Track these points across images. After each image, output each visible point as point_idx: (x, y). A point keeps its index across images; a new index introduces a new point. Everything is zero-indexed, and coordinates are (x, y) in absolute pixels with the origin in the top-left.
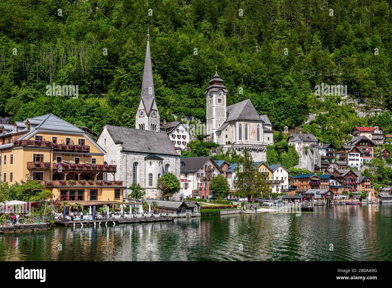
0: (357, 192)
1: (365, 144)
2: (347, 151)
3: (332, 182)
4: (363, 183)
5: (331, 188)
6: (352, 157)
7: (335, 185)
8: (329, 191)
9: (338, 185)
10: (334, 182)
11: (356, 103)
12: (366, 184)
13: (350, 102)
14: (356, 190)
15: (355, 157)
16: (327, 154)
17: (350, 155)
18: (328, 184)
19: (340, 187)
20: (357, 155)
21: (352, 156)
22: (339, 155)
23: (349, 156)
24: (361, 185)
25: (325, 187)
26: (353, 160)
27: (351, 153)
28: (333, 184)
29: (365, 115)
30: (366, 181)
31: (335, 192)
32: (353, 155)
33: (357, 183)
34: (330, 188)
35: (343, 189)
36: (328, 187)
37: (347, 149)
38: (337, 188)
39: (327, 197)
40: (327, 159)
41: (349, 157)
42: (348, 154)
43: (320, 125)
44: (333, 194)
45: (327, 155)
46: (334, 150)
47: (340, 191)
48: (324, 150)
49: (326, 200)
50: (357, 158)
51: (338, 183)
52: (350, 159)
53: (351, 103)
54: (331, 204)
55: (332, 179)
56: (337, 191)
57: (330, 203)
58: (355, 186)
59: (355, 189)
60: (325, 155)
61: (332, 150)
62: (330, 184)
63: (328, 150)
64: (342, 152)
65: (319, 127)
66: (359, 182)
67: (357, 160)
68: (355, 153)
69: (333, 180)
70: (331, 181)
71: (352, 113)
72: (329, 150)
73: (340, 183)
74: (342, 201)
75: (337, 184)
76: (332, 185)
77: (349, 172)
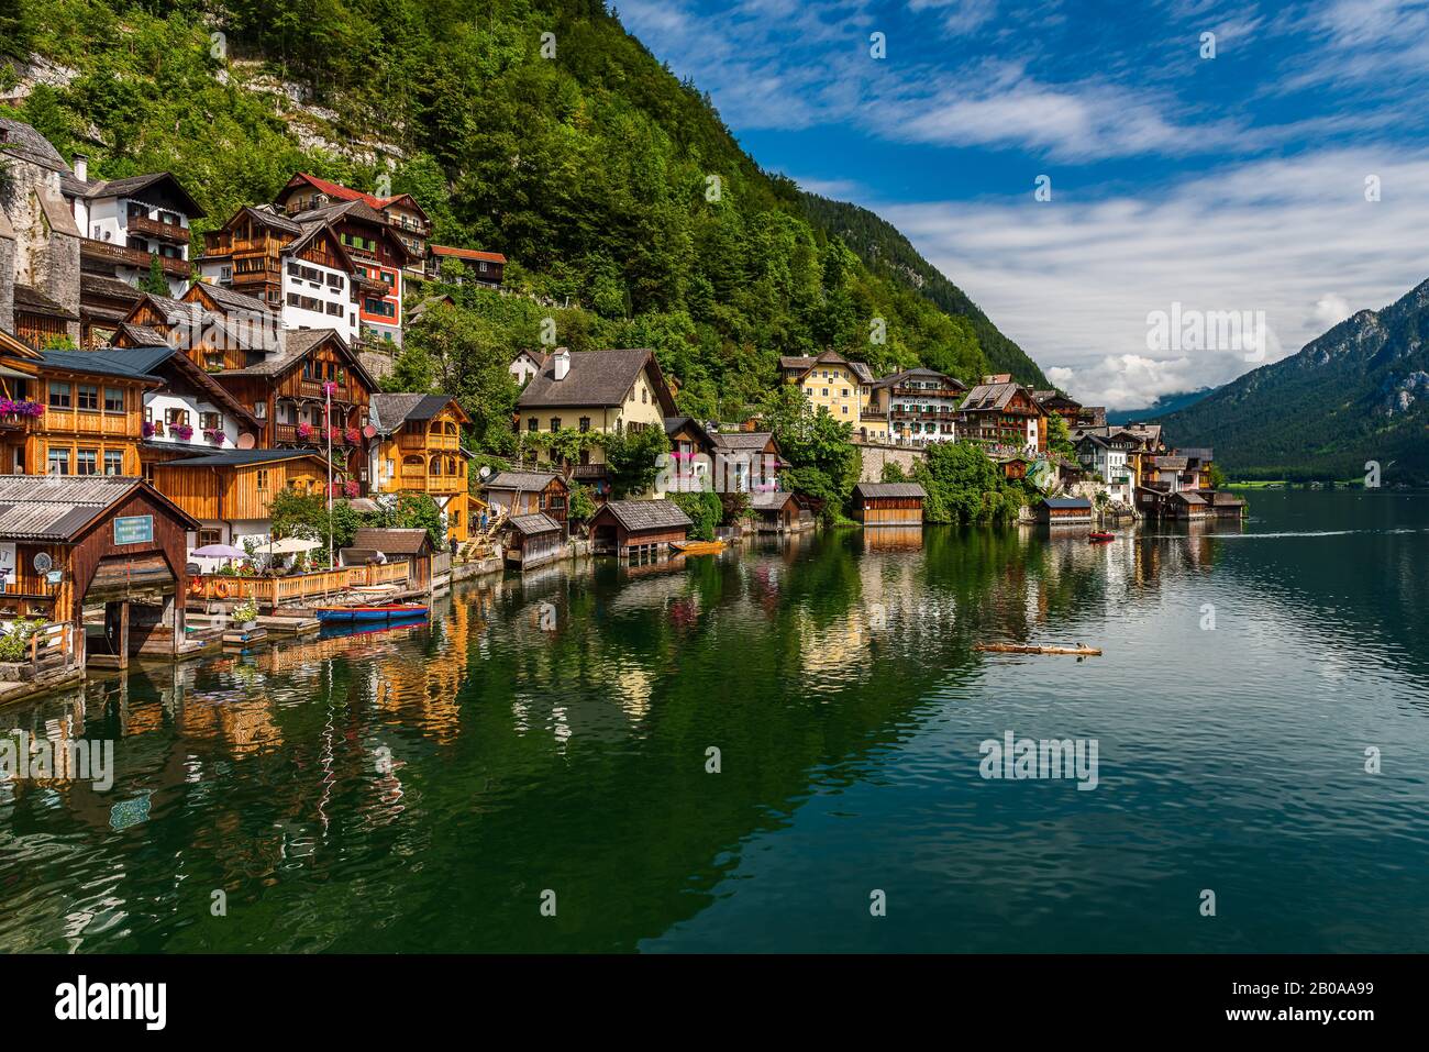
0: (369, 502)
1: (366, 245)
2: (274, 246)
3: (175, 413)
4: (410, 441)
5: (163, 469)
6: (305, 289)
7: (198, 439)
8: (142, 499)
9: (227, 444)
10: (194, 420)
11: (294, 98)
12: (432, 442)
13: (266, 89)
14: (365, 490)
15: (324, 294)
16: (131, 240)
17: (293, 269)
18: (130, 424)
19: (255, 463)
20: (333, 280)
21: (306, 282)
22: (218, 269)
23: (287, 279)
24: (394, 451)
25: (99, 458)
26: (310, 304)
27: (301, 262)
28: (186, 433)
29: (334, 156)
30: (436, 428)
31: (198, 506)
32: (310, 274)
33: (368, 434)
34: (148, 469)
35: (277, 478)
36: (131, 459)
37: (278, 233)
38: (220, 473)
39: (110, 574)
40: (130, 268)
41: (289, 286)
42: (279, 261)
43: (100, 126)
44: (185, 523)
45: (137, 242)
46: (184, 224)
47: (251, 495)
48: (114, 206)
49: (94, 614)
50: (334, 299)
51: (227, 428)
52: (294, 300)
53: (269, 94)
54: (152, 645)
55: (176, 392)
56: (221, 490)
57: (140, 633)
58: (358, 454)
59: (358, 478)
60: (120, 237)
61: (177, 220)
62: (147, 429)
63: (145, 212)
64: (243, 245)
65: (93, 132)
66: (384, 430)
67: (334, 309)
68: (327, 270)
69: (178, 403)
70: (160, 406)
71: (277, 131)
72: (154, 216)
73: (247, 426)
74: (280, 590)
75: (219, 438)
76: (168, 438)
77: (317, 349)
